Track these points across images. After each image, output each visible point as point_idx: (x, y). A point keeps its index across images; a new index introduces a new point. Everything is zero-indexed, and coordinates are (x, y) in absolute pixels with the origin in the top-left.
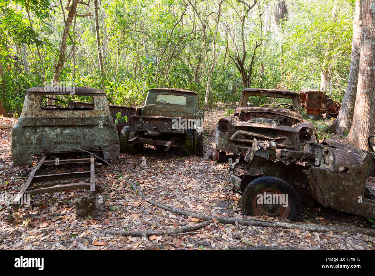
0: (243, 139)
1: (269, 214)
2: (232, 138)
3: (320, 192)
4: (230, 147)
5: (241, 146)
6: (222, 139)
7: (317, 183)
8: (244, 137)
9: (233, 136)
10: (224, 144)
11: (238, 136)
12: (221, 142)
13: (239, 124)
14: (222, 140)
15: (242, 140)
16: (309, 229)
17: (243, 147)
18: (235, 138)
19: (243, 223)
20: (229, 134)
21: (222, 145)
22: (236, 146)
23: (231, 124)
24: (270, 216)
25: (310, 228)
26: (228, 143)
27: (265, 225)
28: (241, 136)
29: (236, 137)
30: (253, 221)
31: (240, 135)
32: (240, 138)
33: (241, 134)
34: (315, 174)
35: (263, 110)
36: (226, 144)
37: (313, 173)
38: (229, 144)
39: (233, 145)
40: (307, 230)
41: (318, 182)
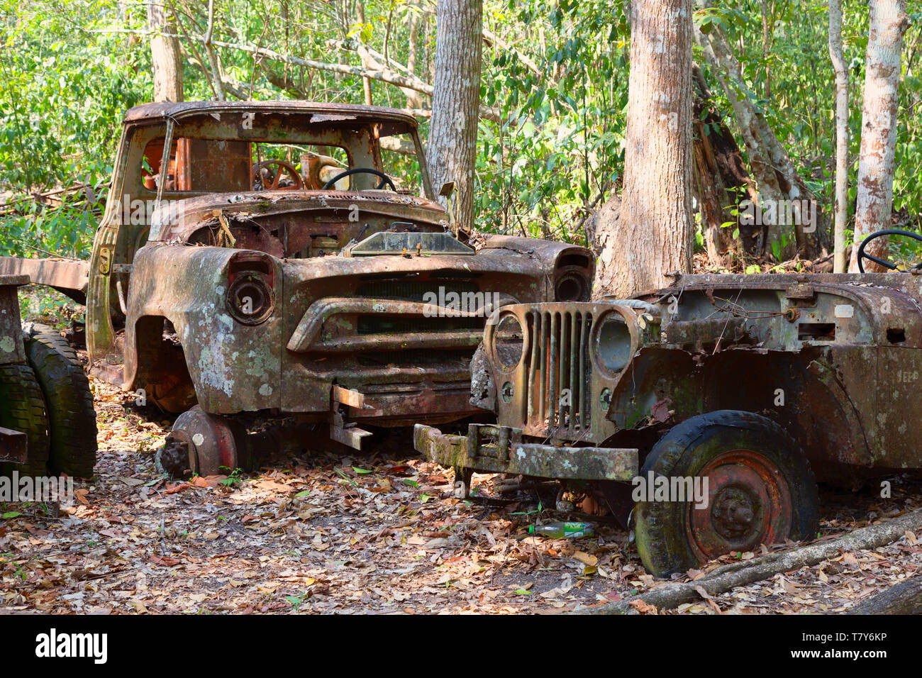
0: (350, 333)
1: (737, 545)
2: (297, 338)
3: (857, 421)
4: (295, 386)
5: (343, 370)
6: (252, 354)
7: (847, 395)
8: (349, 327)
9: (301, 327)
10: (265, 376)
11: (327, 327)
12: (249, 372)
13: (324, 267)
14: (252, 359)
15: (349, 342)
16: (863, 545)
17: (355, 375)
18: (314, 340)
19: (715, 587)
20: (281, 324)
21: (257, 384)
22: (323, 376)
23: (284, 275)
24: (743, 550)
25: (864, 541)
26: (283, 368)
27: (767, 573)
28: (341, 324)
29: (321, 330)
30: (727, 574)
31: (333, 320)
32: (338, 333)
33: (340, 314)
34: (838, 366)
35: (317, 201)
36: (271, 374)
37: (833, 365)
38: (288, 374)
39: (307, 372)
40: (863, 548)
41: (849, 390)
